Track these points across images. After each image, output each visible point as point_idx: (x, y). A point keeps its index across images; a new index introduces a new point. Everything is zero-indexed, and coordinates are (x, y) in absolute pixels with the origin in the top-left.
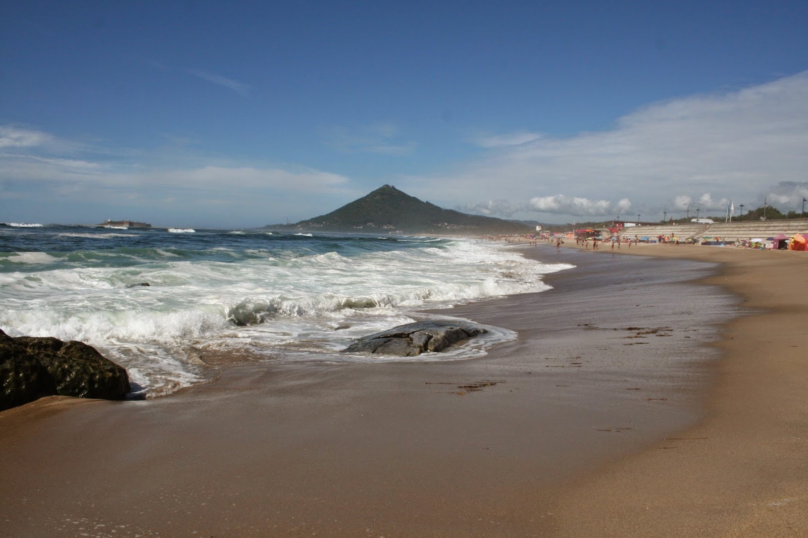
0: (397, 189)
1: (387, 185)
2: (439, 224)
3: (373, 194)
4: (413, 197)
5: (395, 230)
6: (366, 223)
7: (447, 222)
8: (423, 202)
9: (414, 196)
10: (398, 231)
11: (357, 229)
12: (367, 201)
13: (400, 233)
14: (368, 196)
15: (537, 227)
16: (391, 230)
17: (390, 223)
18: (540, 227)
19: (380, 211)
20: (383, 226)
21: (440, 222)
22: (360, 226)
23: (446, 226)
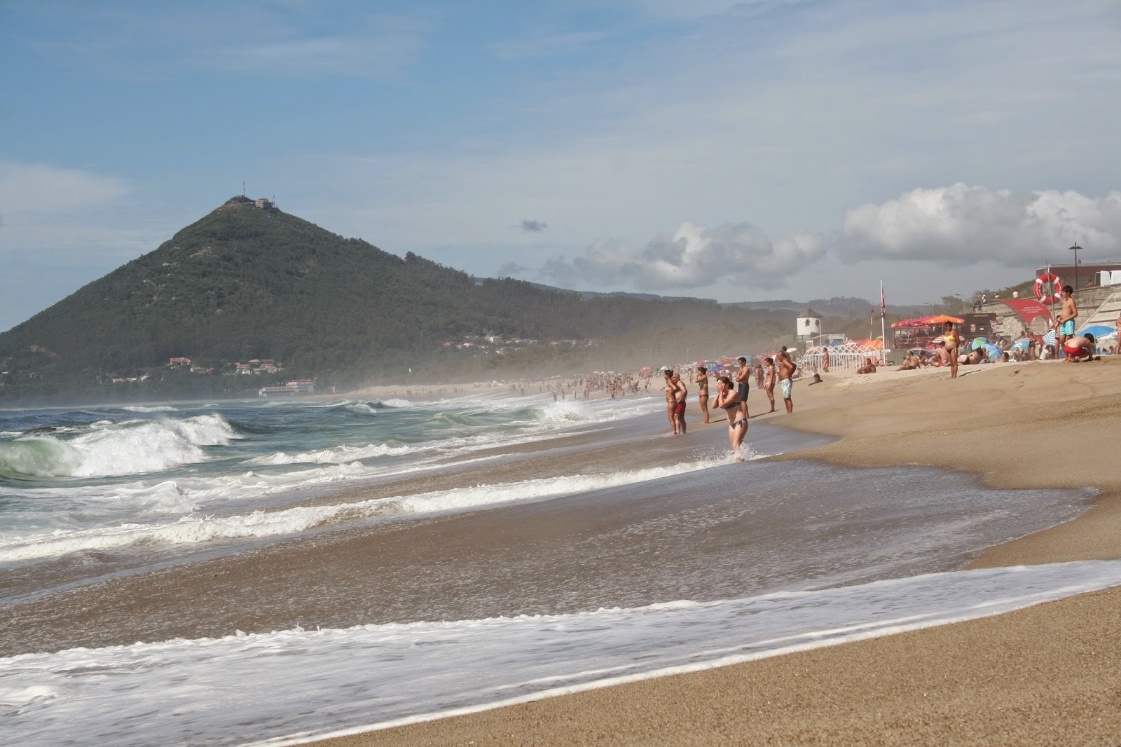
0: (284, 210)
1: (243, 199)
2: (461, 340)
3: (189, 238)
4: (353, 241)
5: (280, 379)
6: (162, 358)
7: (498, 330)
8: (394, 259)
9: (357, 237)
10: (293, 384)
11: (127, 384)
12: (166, 271)
13: (304, 392)
14: (165, 250)
16: (263, 380)
17: (261, 353)
19: (219, 305)
20: (234, 368)
21: (469, 331)
22: (139, 374)
23: (494, 346)
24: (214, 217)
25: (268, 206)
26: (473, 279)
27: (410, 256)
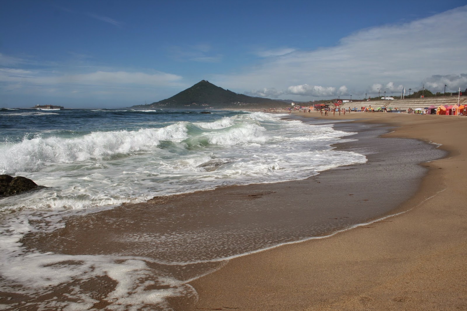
1: (204, 80)
2: (234, 103)
3: (196, 86)
5: (209, 107)
6: (192, 103)
7: (240, 102)
9: (220, 87)
12: (193, 90)
13: (212, 109)
14: (193, 87)
15: (292, 103)
16: (206, 107)
17: (206, 103)
18: (294, 103)
19: (200, 96)
20: (202, 105)
21: (235, 101)
22: (188, 105)
23: (239, 104)
24: (200, 83)
25: (207, 81)
26: (236, 94)
27: (227, 90)
